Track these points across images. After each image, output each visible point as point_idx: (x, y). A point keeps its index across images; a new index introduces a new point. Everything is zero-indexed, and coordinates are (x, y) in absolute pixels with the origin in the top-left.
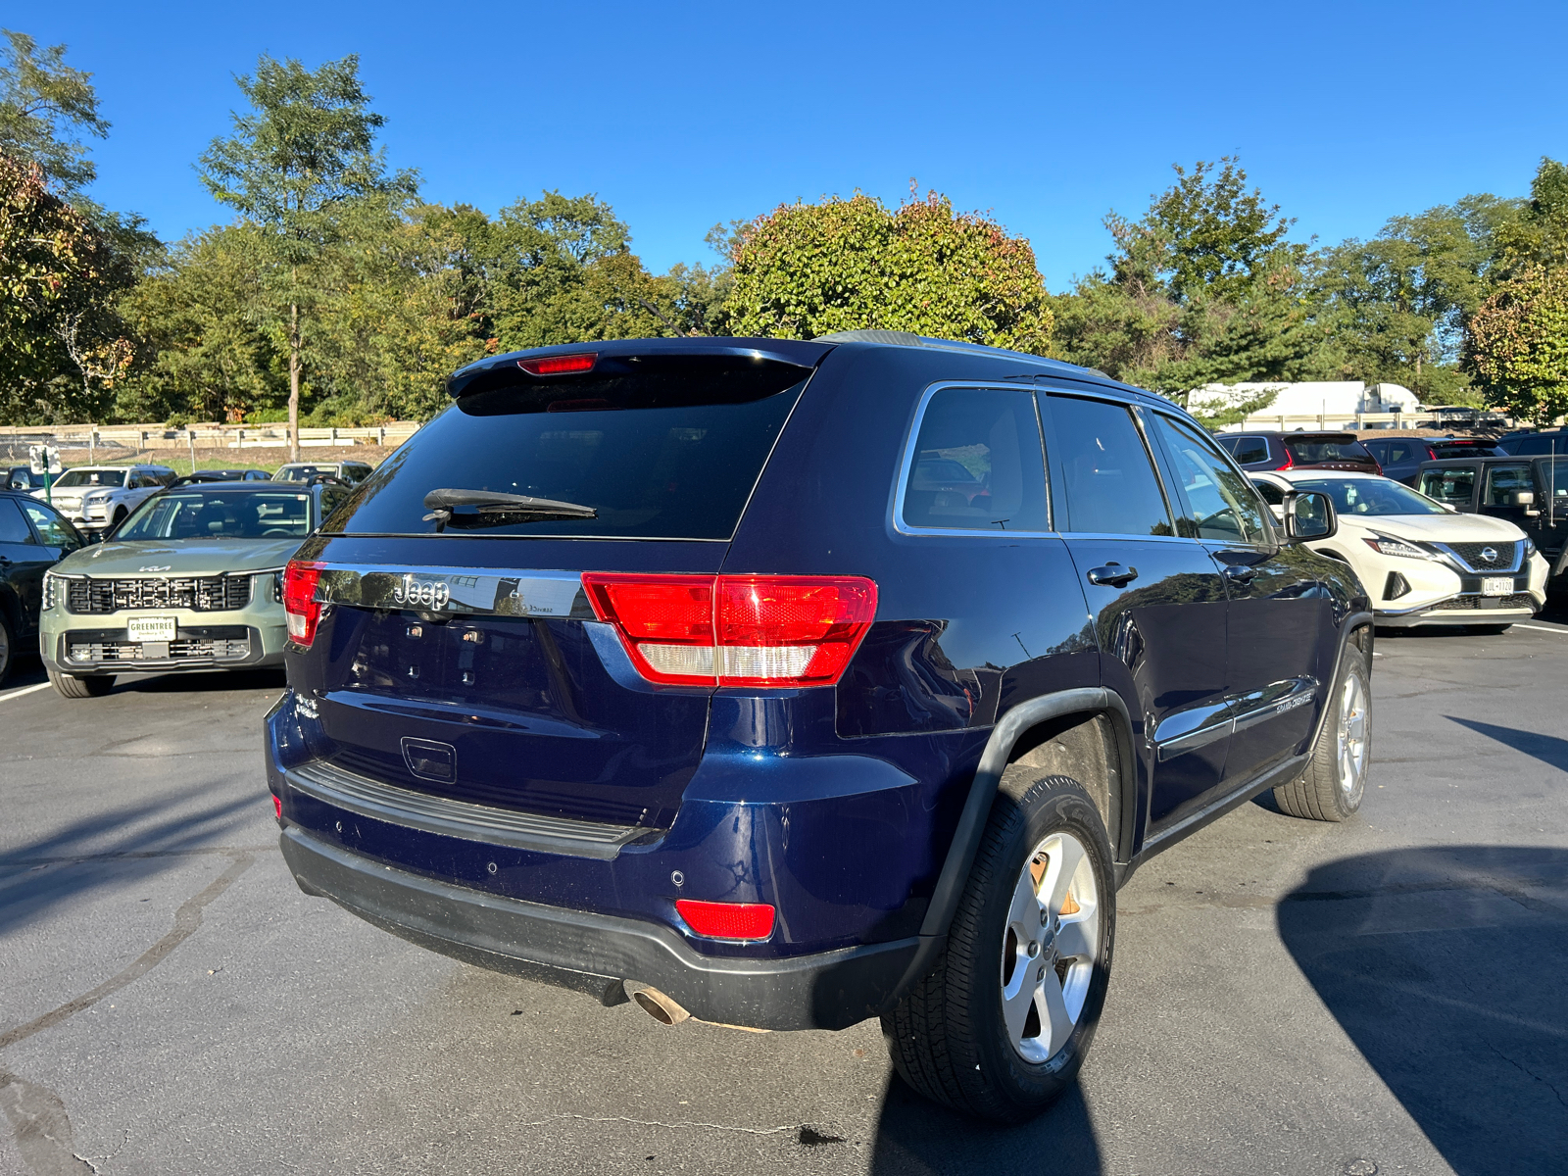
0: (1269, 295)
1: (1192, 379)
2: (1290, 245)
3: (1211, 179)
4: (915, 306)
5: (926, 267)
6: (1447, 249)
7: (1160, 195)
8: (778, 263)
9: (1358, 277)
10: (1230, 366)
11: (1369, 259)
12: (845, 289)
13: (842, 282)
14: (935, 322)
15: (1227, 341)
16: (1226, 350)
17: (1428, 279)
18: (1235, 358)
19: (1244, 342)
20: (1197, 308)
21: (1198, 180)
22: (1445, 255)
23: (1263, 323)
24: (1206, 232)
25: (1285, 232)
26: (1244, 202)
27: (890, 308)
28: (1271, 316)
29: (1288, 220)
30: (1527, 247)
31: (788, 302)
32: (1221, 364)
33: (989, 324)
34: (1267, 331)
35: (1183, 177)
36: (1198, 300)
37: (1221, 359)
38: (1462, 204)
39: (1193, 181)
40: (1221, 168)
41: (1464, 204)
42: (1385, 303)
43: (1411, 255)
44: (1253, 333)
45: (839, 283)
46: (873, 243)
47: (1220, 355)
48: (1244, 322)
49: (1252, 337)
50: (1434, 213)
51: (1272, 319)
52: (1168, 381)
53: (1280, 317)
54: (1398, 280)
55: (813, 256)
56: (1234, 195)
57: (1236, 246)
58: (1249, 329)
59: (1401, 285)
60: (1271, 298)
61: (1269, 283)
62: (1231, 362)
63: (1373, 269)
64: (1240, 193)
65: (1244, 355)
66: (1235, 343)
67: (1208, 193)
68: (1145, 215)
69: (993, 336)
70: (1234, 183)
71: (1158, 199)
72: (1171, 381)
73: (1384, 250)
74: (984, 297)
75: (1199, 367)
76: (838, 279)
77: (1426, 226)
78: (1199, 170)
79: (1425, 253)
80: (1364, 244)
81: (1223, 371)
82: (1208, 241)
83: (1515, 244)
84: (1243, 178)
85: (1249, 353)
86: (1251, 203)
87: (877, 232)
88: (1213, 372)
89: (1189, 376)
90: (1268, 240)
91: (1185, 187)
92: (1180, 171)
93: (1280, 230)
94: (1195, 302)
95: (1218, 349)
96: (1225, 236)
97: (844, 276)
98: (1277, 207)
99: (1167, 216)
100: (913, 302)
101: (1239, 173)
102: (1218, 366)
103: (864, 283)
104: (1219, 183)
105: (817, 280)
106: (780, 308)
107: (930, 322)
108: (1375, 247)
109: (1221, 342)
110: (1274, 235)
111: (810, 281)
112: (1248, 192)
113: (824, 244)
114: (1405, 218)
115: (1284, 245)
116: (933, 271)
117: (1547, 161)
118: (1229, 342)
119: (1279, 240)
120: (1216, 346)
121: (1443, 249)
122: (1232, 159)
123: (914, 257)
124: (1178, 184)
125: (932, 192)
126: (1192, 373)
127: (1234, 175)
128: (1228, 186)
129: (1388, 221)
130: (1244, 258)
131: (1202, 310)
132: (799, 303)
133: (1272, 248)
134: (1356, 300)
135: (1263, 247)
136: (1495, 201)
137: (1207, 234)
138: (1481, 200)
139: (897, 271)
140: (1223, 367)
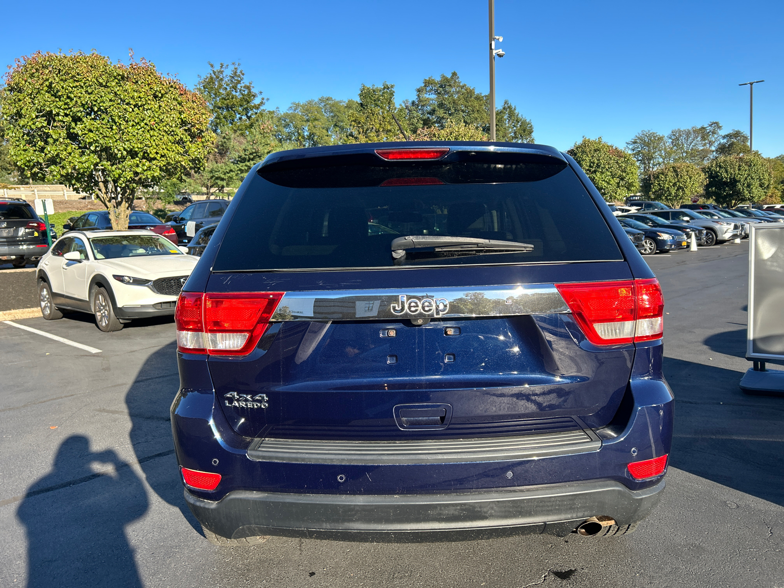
0: (261, 134)
1: (228, 173)
2: (266, 111)
3: (228, 72)
4: (146, 124)
5: (149, 102)
6: (317, 120)
7: (203, 77)
8: (46, 88)
9: (281, 128)
10: (246, 168)
11: (285, 121)
12: (99, 109)
13: (97, 105)
14: (160, 134)
15: (244, 156)
16: (243, 160)
17: (310, 133)
18: (248, 164)
19: (252, 157)
20: (227, 137)
21: (222, 72)
22: (316, 122)
23: (261, 148)
24: (227, 99)
25: (264, 104)
26: (245, 87)
27: (131, 123)
28: (263, 144)
29: (265, 99)
30: (359, 123)
31: (58, 114)
32: (242, 166)
33: (188, 138)
34: (262, 151)
35: (213, 69)
36: (227, 133)
37: (242, 164)
38: (320, 100)
39: (219, 72)
40: (232, 68)
41: (321, 100)
42: (293, 142)
43: (303, 121)
44: (256, 153)
45: (95, 105)
46: (114, 84)
47: (241, 162)
48: (251, 147)
49: (255, 154)
50: (310, 103)
51: (264, 146)
52: (216, 173)
53: (267, 145)
54: (298, 132)
55: (74, 87)
56: (239, 82)
57: (242, 108)
58: (254, 151)
59: (299, 134)
60: (262, 135)
61: (261, 128)
62: (246, 166)
63: (287, 126)
64: (242, 82)
65: (252, 162)
66: (247, 157)
67: (226, 79)
68: (195, 85)
69: (190, 145)
70: (239, 76)
71: (202, 78)
72: (217, 173)
73: (293, 117)
74: (183, 123)
75: (232, 168)
76: (94, 103)
77: (308, 108)
78: (221, 67)
79: (308, 121)
80: (282, 113)
81: (243, 170)
82: (229, 104)
83: (355, 121)
84: (243, 74)
85: (254, 162)
86: (248, 88)
87: (115, 77)
88: (238, 170)
89: (227, 172)
90: (257, 107)
91: (215, 75)
92: (212, 66)
93: (262, 103)
94: (226, 134)
95: (240, 159)
96: (237, 102)
97: (98, 102)
98: (261, 93)
99: (207, 88)
100: (145, 121)
101: (241, 72)
102: (241, 168)
103: (112, 107)
104: (231, 75)
105: (79, 102)
106: (50, 117)
107: (156, 134)
108: (287, 115)
109: (241, 156)
110: (259, 105)
111: (74, 102)
112: (246, 81)
113: (81, 81)
114: (298, 103)
115: (264, 111)
116: (155, 105)
117: (364, 86)
118: (245, 156)
119: (262, 108)
120: (239, 158)
121: (315, 119)
122: (237, 65)
123: (142, 95)
124: (212, 72)
125: (143, 59)
126: (228, 171)
127: (238, 71)
128: (236, 78)
129: (291, 104)
130: (246, 115)
131: (230, 139)
132: (66, 115)
133: (259, 111)
134: (281, 139)
135: (254, 110)
136: (333, 100)
137: (228, 101)
138: (327, 100)
139: (132, 102)
140: (243, 168)
